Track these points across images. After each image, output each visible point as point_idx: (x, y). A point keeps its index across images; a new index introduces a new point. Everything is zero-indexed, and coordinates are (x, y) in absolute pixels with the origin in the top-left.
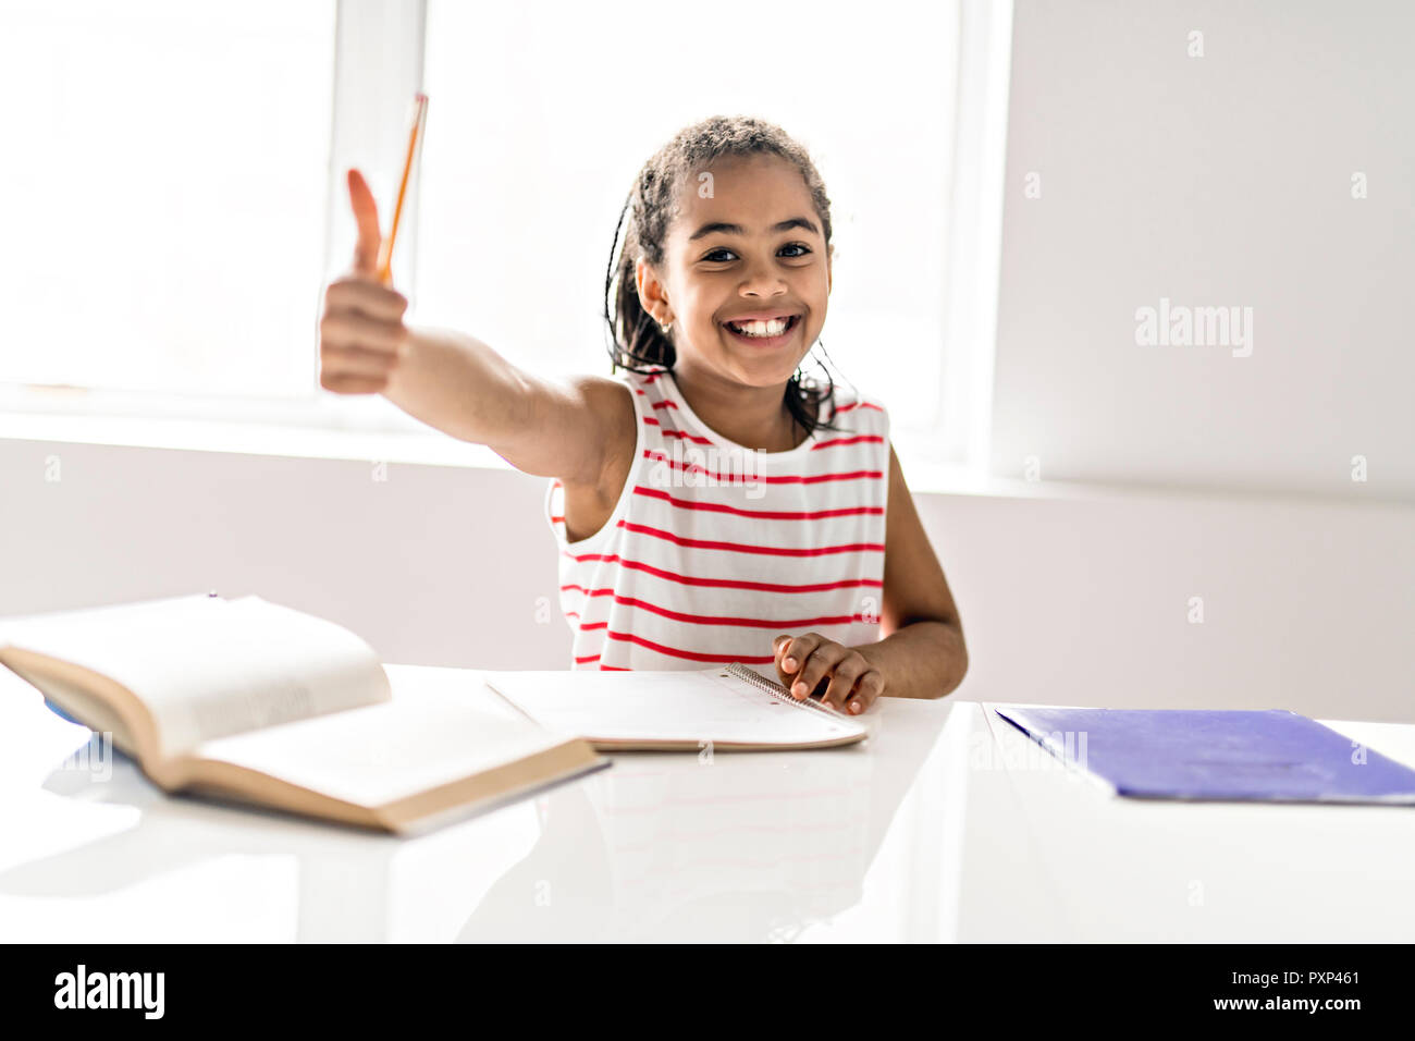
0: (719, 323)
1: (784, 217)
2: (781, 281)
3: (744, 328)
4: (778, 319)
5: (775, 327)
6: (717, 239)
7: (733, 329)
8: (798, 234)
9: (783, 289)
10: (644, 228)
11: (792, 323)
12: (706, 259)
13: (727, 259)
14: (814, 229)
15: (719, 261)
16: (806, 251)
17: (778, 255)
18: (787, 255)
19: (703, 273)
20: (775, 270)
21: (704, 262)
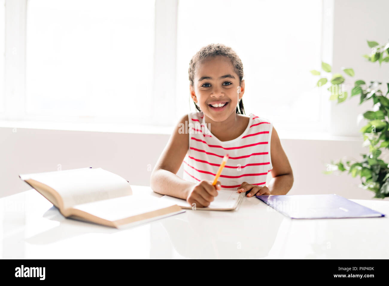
0: (207, 105)
1: (223, 74)
2: (222, 93)
3: (213, 106)
4: (222, 103)
6: (205, 81)
7: (211, 106)
8: (227, 79)
9: (223, 95)
11: (226, 104)
12: (202, 86)
13: (208, 86)
14: (233, 77)
15: (207, 87)
16: (231, 84)
17: (223, 85)
18: (225, 85)
19: (201, 91)
20: (221, 90)
21: (202, 87)
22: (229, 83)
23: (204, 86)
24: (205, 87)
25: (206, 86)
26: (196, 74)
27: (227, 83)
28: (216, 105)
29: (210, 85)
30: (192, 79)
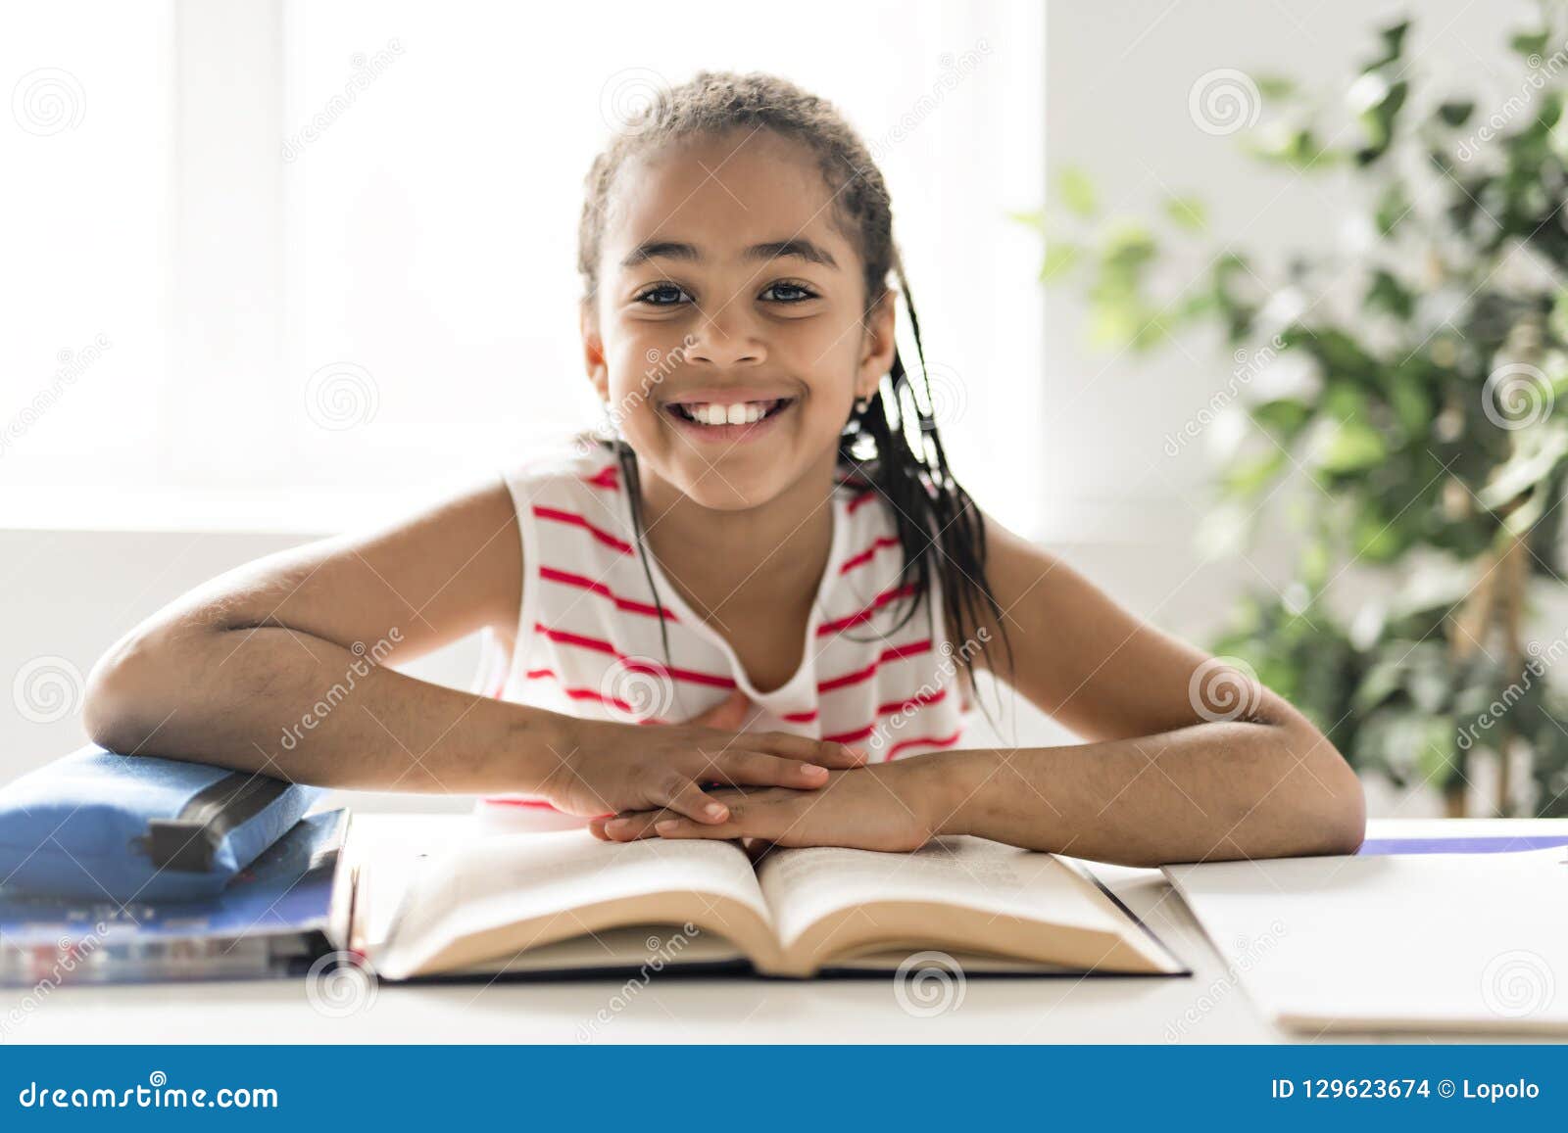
0: (661, 404)
1: (767, 237)
2: (753, 341)
3: (694, 414)
4: (749, 403)
5: (740, 414)
7: (681, 413)
8: (789, 267)
9: (760, 354)
10: (588, 244)
11: (777, 407)
12: (643, 298)
13: (677, 301)
14: (828, 259)
15: (665, 303)
16: (812, 295)
17: (760, 298)
18: (776, 299)
19: (635, 322)
20: (748, 324)
21: (638, 305)
22: (797, 289)
23: (652, 297)
24: (657, 302)
25: (663, 299)
26: (609, 226)
27: (786, 291)
28: (713, 415)
29: (683, 297)
30: (589, 266)
